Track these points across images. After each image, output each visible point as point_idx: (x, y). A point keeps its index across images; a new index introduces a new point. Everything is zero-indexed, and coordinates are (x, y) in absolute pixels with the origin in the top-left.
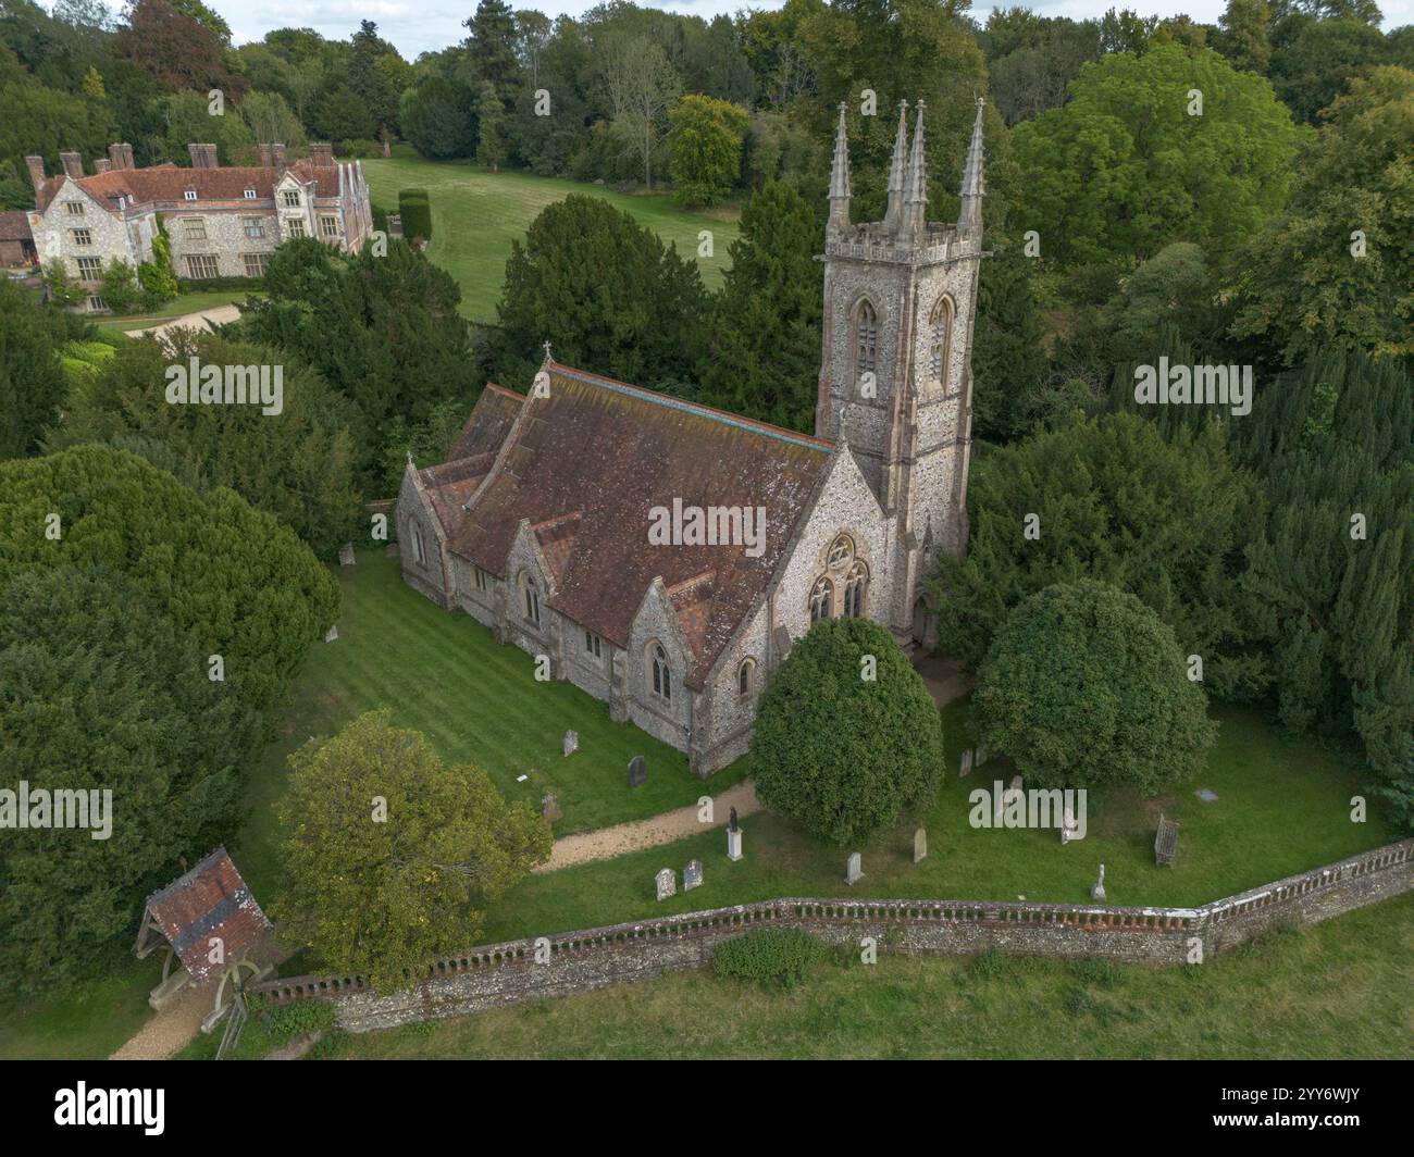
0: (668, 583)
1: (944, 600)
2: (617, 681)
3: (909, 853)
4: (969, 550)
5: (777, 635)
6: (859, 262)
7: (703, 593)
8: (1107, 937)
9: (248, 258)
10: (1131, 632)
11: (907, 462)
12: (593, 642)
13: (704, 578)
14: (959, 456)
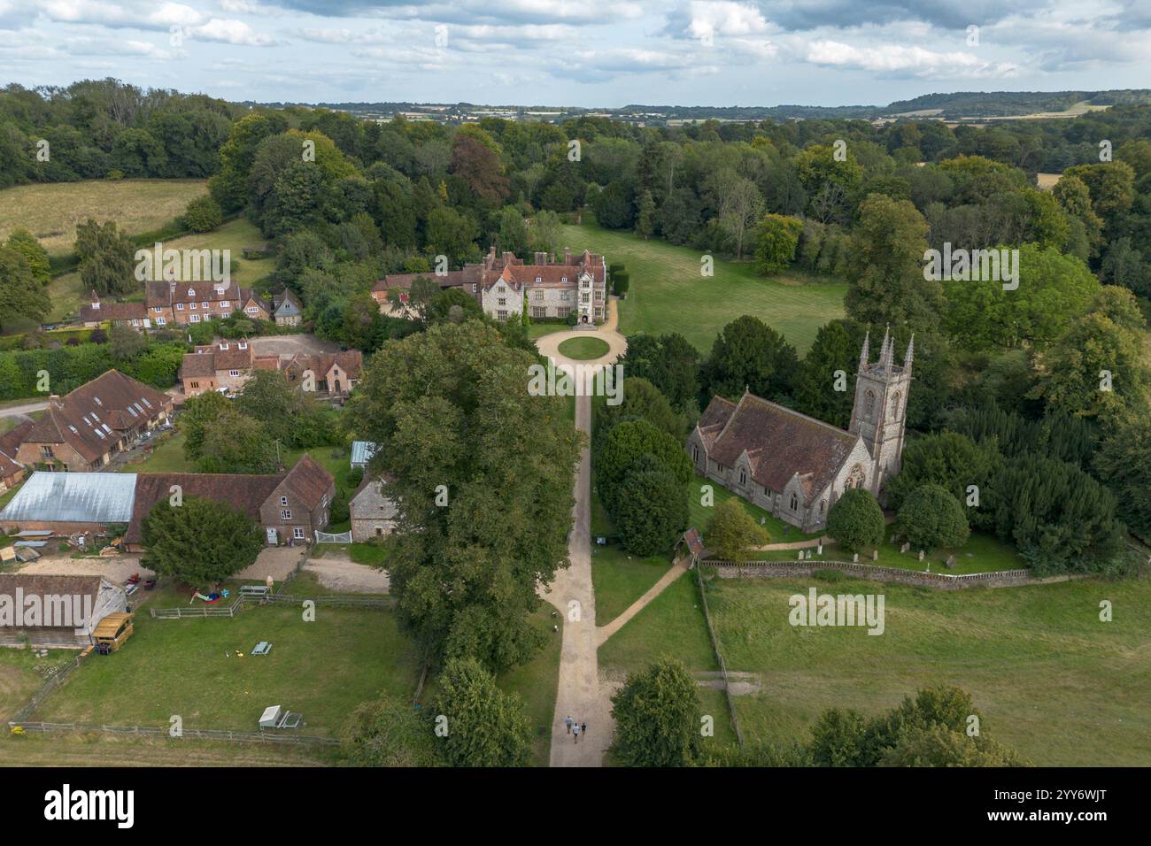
0: (800, 474)
1: (890, 489)
2: (777, 505)
3: (872, 558)
4: (900, 474)
5: (834, 494)
6: (869, 379)
7: (810, 479)
8: (927, 581)
9: (560, 309)
10: (944, 500)
11: (880, 443)
12: (768, 492)
13: (811, 474)
14: (899, 442)
